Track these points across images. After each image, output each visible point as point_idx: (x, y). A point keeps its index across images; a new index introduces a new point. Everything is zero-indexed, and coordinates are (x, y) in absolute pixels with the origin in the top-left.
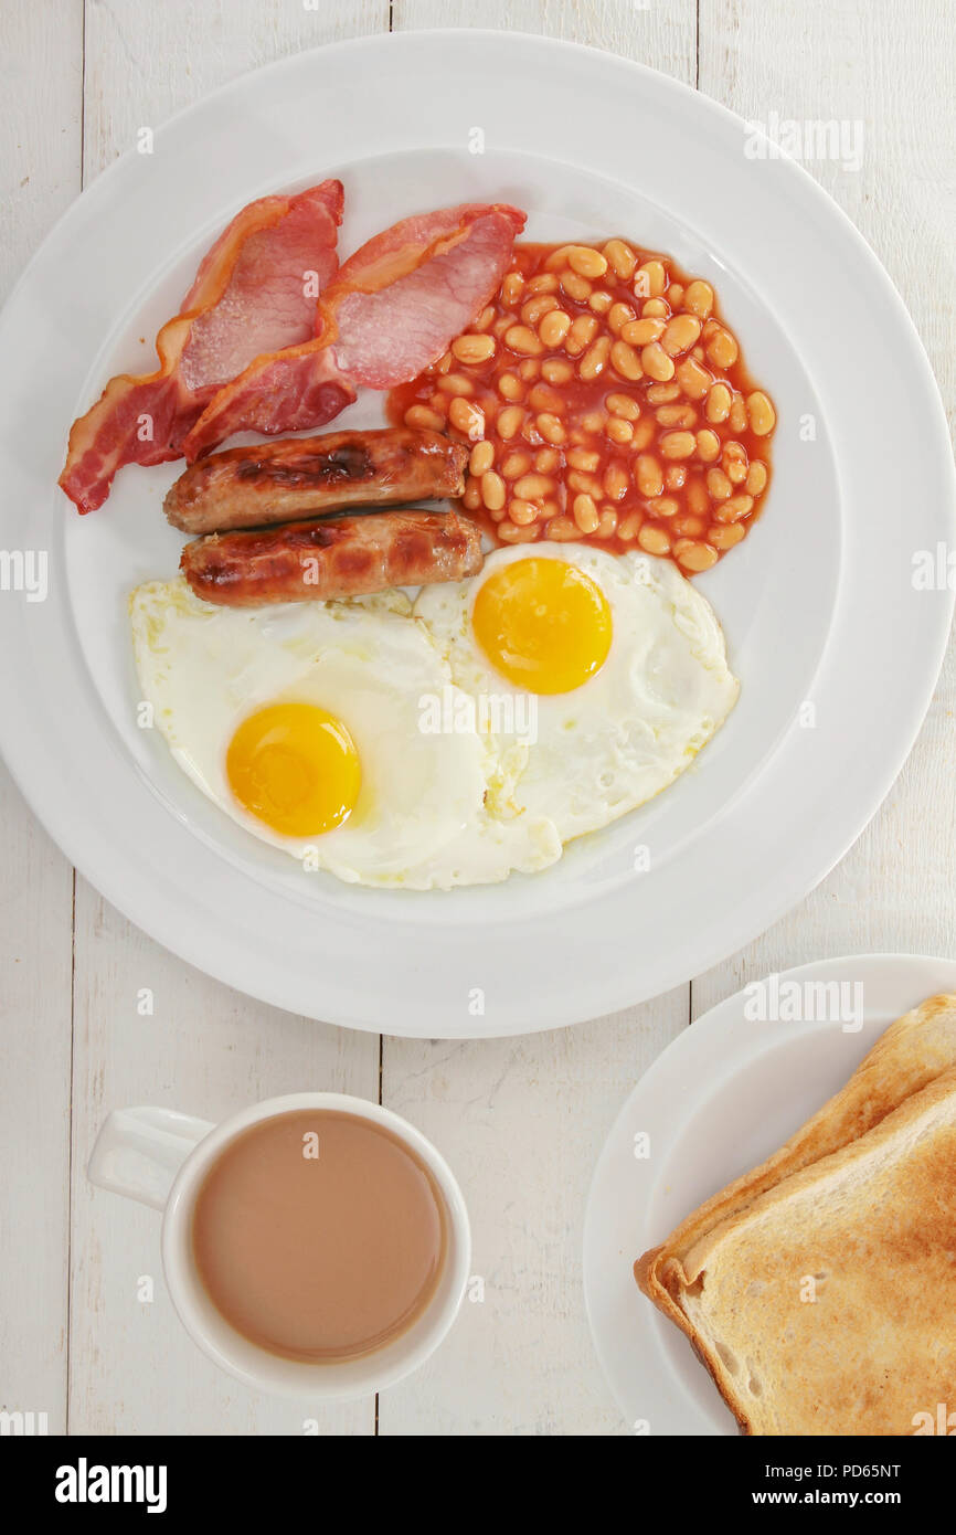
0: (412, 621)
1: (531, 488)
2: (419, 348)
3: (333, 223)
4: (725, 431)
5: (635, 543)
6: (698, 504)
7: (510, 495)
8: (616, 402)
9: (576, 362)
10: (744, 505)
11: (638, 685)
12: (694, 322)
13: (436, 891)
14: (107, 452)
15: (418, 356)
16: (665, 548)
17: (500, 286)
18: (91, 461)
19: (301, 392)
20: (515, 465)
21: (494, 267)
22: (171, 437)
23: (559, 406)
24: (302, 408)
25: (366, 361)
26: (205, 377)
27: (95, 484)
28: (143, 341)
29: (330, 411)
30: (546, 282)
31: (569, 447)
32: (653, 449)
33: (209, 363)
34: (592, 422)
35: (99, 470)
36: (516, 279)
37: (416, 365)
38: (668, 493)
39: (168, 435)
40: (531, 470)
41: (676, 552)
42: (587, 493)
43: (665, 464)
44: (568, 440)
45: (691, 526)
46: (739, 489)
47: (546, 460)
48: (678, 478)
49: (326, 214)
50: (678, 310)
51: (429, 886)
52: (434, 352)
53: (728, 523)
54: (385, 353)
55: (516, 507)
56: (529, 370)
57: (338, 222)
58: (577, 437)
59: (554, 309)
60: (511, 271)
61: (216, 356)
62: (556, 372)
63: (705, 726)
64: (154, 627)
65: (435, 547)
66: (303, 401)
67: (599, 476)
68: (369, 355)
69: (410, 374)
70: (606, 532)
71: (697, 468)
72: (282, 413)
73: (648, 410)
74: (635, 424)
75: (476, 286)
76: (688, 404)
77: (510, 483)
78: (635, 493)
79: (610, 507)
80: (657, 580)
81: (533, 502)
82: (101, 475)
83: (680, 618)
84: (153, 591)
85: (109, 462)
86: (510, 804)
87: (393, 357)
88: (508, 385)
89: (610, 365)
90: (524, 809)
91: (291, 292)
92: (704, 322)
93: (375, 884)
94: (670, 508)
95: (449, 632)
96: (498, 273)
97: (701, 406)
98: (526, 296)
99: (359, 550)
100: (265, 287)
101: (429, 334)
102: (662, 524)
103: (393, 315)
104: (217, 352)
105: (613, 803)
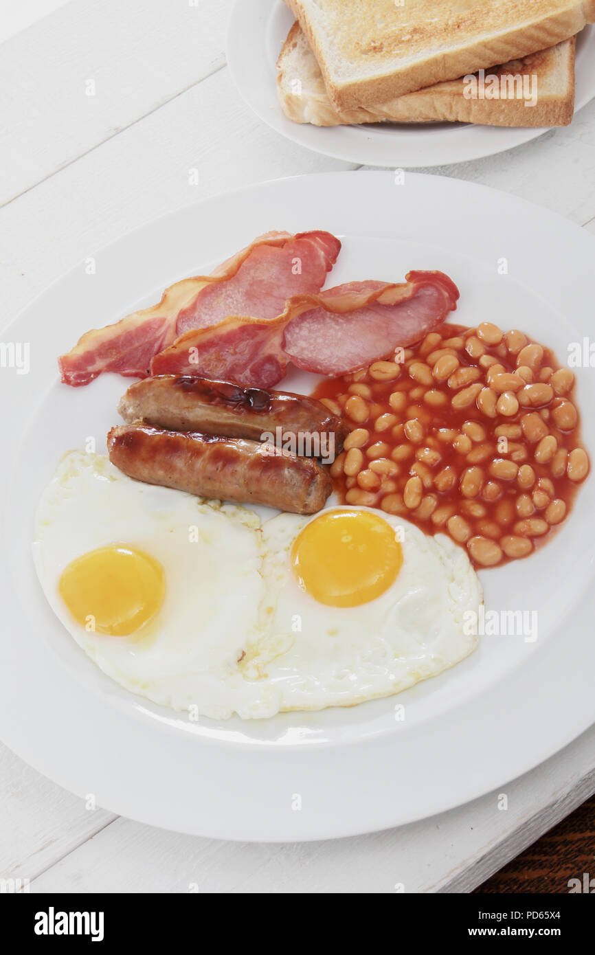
3: (326, 269)
4: (543, 470)
5: (444, 529)
6: (504, 516)
7: (364, 467)
8: (469, 426)
9: (450, 393)
10: (538, 526)
12: (549, 390)
13: (168, 708)
14: (102, 358)
15: (343, 364)
16: (465, 538)
17: (423, 338)
18: (89, 358)
19: (251, 359)
20: (379, 446)
21: (424, 327)
23: (425, 418)
24: (246, 372)
25: (306, 357)
27: (83, 373)
30: (456, 342)
32: (484, 465)
34: (445, 434)
35: (90, 365)
36: (436, 337)
37: (338, 368)
40: (388, 456)
41: (471, 544)
42: (419, 479)
43: (488, 477)
44: (423, 440)
45: (490, 529)
46: (538, 513)
47: (401, 451)
49: (324, 263)
53: (520, 535)
54: (321, 357)
55: (364, 473)
56: (415, 393)
57: (329, 269)
58: (431, 440)
60: (434, 332)
62: (434, 397)
67: (435, 470)
68: (309, 355)
70: (424, 513)
71: (512, 489)
72: (231, 370)
73: (491, 439)
74: (476, 443)
75: (405, 335)
76: (524, 443)
77: (367, 459)
78: (456, 489)
79: (434, 495)
80: (449, 559)
81: (379, 475)
82: (90, 369)
83: (454, 586)
84: (85, 454)
85: (100, 364)
86: (257, 668)
87: (326, 361)
88: (396, 399)
89: (475, 401)
90: (266, 675)
92: (556, 393)
94: (478, 511)
96: (425, 331)
97: (532, 447)
98: (438, 347)
99: (233, 451)
101: (357, 354)
102: (471, 521)
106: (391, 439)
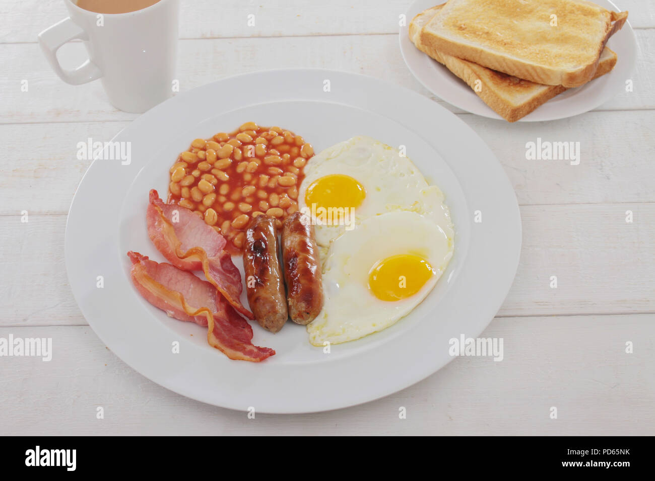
0: (332, 244)
1: (274, 199)
2: (208, 235)
3: (147, 261)
4: (256, 136)
5: (301, 168)
6: (286, 147)
7: (277, 206)
8: (240, 169)
9: (220, 183)
13: (454, 228)
14: (245, 348)
15: (213, 235)
16: (303, 160)
17: (185, 208)
18: (250, 353)
19: (224, 274)
20: (264, 204)
21: (176, 211)
23: (239, 188)
24: (231, 276)
27: (261, 352)
28: (192, 335)
29: (234, 268)
30: (185, 191)
31: (256, 185)
32: (262, 158)
34: (248, 177)
35: (253, 350)
36: (182, 202)
37: (216, 236)
38: (281, 155)
39: (239, 328)
40: (267, 200)
41: (306, 156)
42: (279, 179)
43: (268, 154)
44: (254, 185)
45: (294, 150)
46: (281, 134)
47: (263, 194)
48: (275, 151)
51: (452, 231)
52: (211, 231)
53: (294, 139)
54: (209, 249)
55: (282, 205)
56: (222, 199)
57: (147, 259)
58: (254, 182)
59: (198, 188)
60: (178, 204)
62: (224, 189)
63: (378, 144)
64: (332, 335)
65: (299, 222)
67: (271, 176)
69: (220, 237)
70: (296, 177)
71: (271, 146)
72: (233, 283)
73: (245, 159)
75: (184, 217)
77: (271, 207)
78: (279, 165)
79: (285, 174)
80: (317, 163)
81: (281, 199)
82: (256, 350)
83: (333, 155)
84: (314, 338)
85: (250, 348)
87: (211, 245)
88: (229, 206)
89: (224, 170)
90: (415, 201)
91: (176, 283)
93: (453, 248)
94: (287, 156)
95: (337, 231)
96: (178, 209)
97: (245, 144)
98: (190, 199)
101: (202, 233)
102: (293, 158)
106: (256, 201)
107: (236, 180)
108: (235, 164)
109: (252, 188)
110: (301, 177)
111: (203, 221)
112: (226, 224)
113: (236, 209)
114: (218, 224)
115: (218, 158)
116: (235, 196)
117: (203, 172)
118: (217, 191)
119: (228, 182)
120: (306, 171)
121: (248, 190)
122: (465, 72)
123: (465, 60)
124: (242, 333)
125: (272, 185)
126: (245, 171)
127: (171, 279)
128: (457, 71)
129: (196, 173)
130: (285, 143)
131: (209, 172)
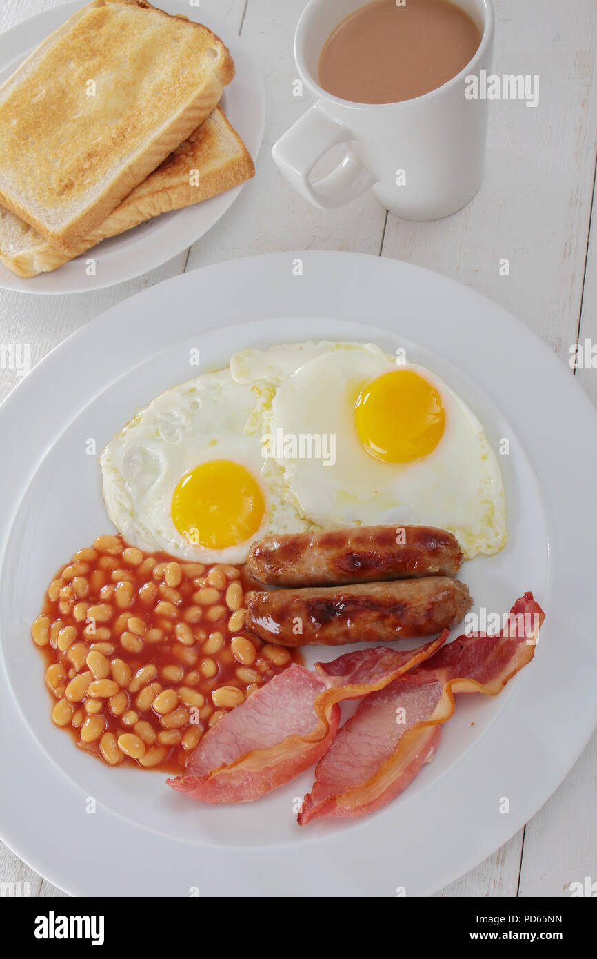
0: (308, 517)
1: (207, 595)
2: (268, 702)
3: (313, 797)
4: (68, 619)
5: (145, 556)
7: (223, 592)
8: (136, 646)
9: (159, 679)
11: (164, 464)
12: (69, 695)
13: (316, 340)
15: (269, 695)
16: (128, 552)
17: (200, 740)
20: (216, 613)
21: (203, 755)
22: (461, 653)
23: (176, 649)
24: (359, 664)
25: (307, 694)
26: (431, 697)
29: (340, 662)
30: (166, 738)
31: (174, 622)
32: (117, 612)
33: (426, 708)
34: (155, 635)
36: (188, 744)
37: (271, 687)
38: (115, 583)
39: (463, 655)
40: (205, 608)
41: (121, 547)
42: (168, 587)
43: (112, 601)
44: (174, 624)
45: (106, 562)
46: (68, 582)
47: (194, 613)
48: (105, 591)
49: (314, 803)
50: (79, 706)
51: (321, 344)
52: (258, 696)
53: (81, 562)
54: (294, 701)
55: (220, 585)
56: (193, 676)
57: (308, 798)
58: (168, 625)
59: (164, 715)
60: (191, 751)
61: (420, 713)
62: (173, 673)
63: (124, 434)
64: (489, 521)
65: (275, 550)
66: (357, 668)
68: (305, 700)
69: (276, 679)
70: (163, 564)
71: (93, 598)
72: (374, 662)
73: (115, 640)
74: (127, 629)
75: (218, 743)
76: (87, 640)
77: (222, 602)
78: (137, 585)
79: (156, 577)
80: (139, 533)
81: (208, 586)
83: (127, 505)
84: (489, 546)
86: (260, 392)
87: (287, 697)
88: (209, 668)
89: (133, 672)
90: (252, 390)
91: (355, 756)
92: (64, 696)
93: (356, 344)
94: (116, 574)
95: (284, 509)
96: (200, 751)
97: (80, 638)
98: (183, 729)
99: (327, 549)
100: (375, 759)
101: (259, 712)
102: (125, 566)
103: (283, 729)
104: (419, 715)
105: (193, 390)
106: (205, 625)
107: (157, 654)
108: (121, 653)
109: (180, 628)
110: (162, 557)
111: (234, 711)
112: (245, 674)
113: (214, 657)
114: (243, 686)
115: (110, 676)
116: (190, 656)
117: (133, 706)
118: (176, 685)
119: (160, 665)
120: (151, 549)
121: (183, 634)
122: (142, 208)
123: (124, 200)
124: (473, 648)
125: (177, 599)
126: (142, 637)
127: (348, 764)
128: (131, 221)
129: (130, 719)
130: (88, 576)
131: (134, 696)
